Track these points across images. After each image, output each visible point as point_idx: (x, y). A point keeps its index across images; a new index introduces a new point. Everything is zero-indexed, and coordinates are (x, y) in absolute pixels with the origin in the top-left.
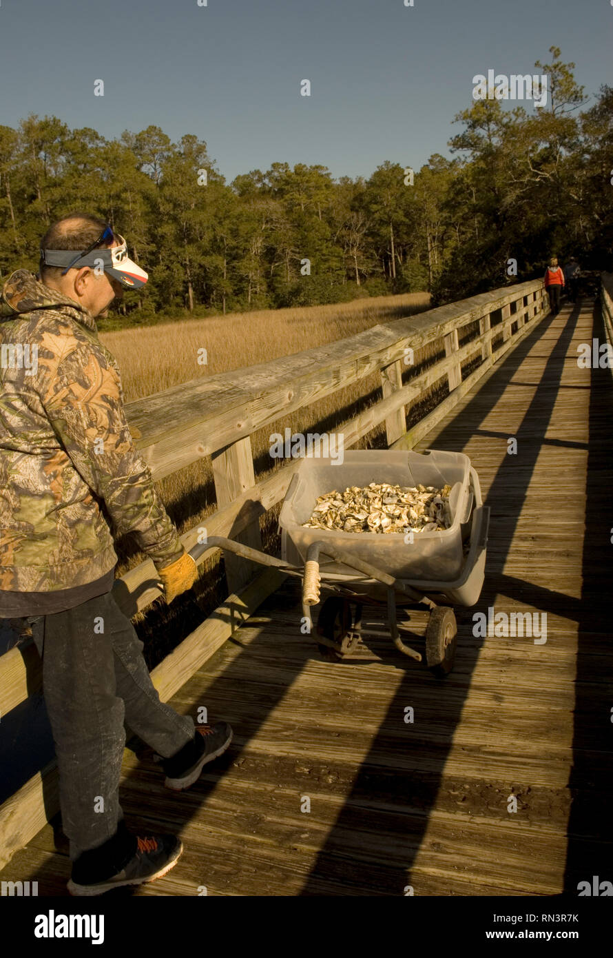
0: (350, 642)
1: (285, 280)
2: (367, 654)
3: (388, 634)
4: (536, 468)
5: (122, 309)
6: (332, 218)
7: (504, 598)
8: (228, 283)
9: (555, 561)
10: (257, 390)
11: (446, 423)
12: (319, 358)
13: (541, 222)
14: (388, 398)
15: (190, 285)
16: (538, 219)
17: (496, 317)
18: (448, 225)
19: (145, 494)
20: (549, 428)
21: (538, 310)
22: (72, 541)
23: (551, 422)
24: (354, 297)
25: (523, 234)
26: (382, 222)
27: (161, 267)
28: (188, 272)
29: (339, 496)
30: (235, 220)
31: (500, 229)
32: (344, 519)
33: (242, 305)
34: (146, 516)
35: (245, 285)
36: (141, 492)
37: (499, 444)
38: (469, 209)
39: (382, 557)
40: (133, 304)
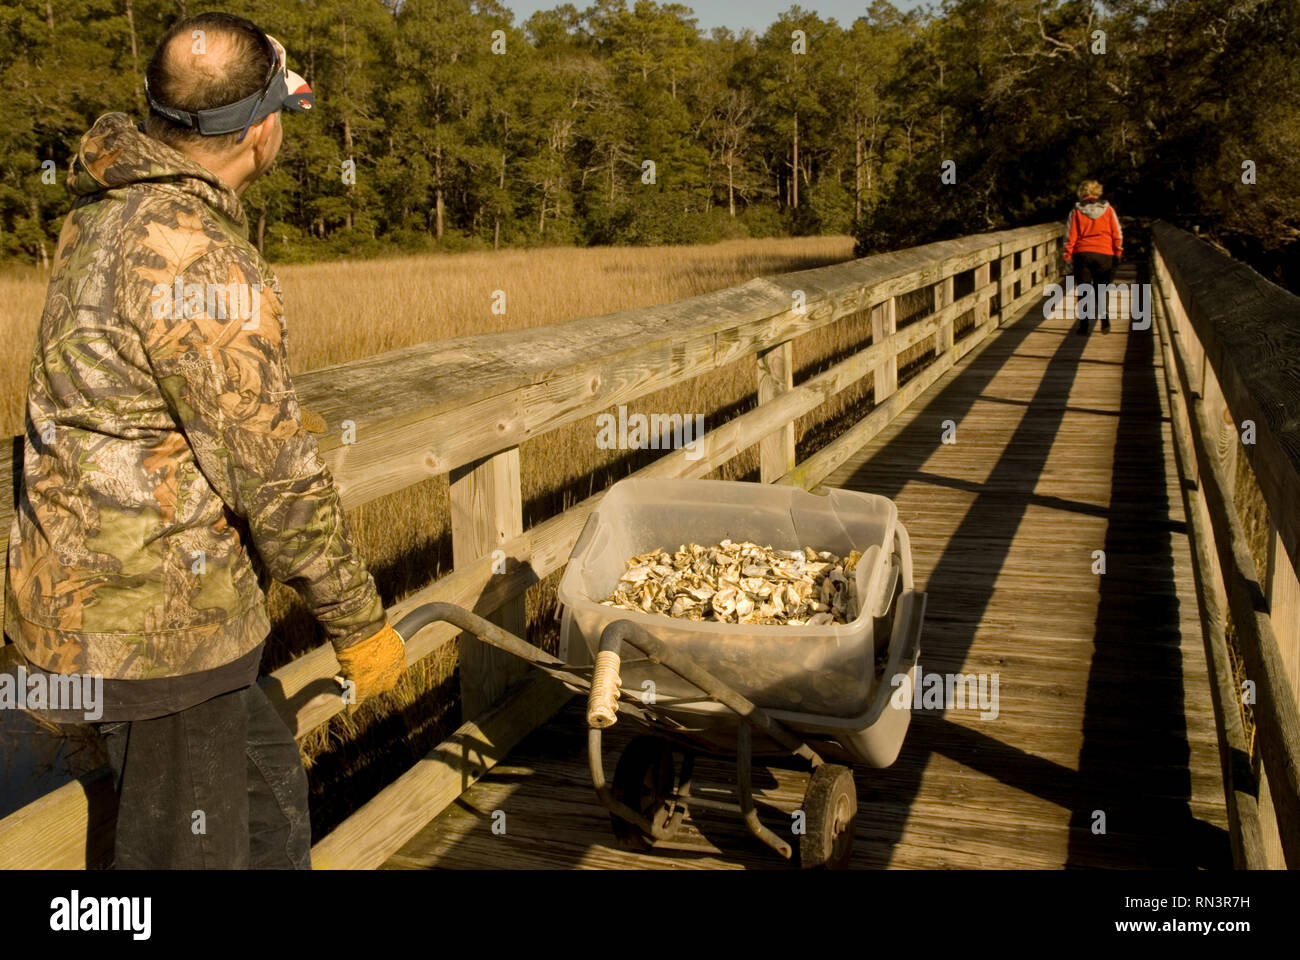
0: (669, 819)
1: (605, 197)
2: (698, 841)
3: (737, 808)
4: (1015, 542)
5: (317, 226)
6: (695, 98)
7: (944, 760)
8: (505, 194)
9: (1038, 703)
10: (537, 369)
11: (865, 458)
12: (651, 325)
13: (1054, 127)
14: (764, 405)
15: (439, 193)
16: (1050, 122)
17: (964, 283)
18: (893, 122)
19: (320, 513)
20: (1043, 477)
21: (1039, 278)
22: (189, 592)
23: (1047, 467)
24: (723, 235)
25: (1022, 145)
26: (780, 111)
27: (391, 159)
28: (438, 170)
29: (667, 559)
30: (525, 88)
31: (983, 134)
32: (672, 598)
33: (528, 236)
34: (321, 552)
35: (536, 201)
36: (313, 509)
37: (954, 498)
38: (932, 97)
39: (733, 666)
40: (338, 221)
